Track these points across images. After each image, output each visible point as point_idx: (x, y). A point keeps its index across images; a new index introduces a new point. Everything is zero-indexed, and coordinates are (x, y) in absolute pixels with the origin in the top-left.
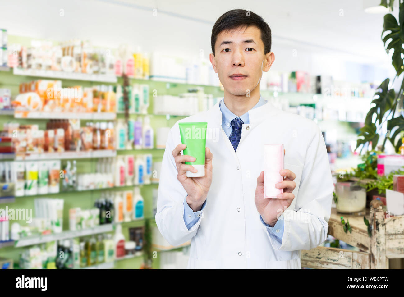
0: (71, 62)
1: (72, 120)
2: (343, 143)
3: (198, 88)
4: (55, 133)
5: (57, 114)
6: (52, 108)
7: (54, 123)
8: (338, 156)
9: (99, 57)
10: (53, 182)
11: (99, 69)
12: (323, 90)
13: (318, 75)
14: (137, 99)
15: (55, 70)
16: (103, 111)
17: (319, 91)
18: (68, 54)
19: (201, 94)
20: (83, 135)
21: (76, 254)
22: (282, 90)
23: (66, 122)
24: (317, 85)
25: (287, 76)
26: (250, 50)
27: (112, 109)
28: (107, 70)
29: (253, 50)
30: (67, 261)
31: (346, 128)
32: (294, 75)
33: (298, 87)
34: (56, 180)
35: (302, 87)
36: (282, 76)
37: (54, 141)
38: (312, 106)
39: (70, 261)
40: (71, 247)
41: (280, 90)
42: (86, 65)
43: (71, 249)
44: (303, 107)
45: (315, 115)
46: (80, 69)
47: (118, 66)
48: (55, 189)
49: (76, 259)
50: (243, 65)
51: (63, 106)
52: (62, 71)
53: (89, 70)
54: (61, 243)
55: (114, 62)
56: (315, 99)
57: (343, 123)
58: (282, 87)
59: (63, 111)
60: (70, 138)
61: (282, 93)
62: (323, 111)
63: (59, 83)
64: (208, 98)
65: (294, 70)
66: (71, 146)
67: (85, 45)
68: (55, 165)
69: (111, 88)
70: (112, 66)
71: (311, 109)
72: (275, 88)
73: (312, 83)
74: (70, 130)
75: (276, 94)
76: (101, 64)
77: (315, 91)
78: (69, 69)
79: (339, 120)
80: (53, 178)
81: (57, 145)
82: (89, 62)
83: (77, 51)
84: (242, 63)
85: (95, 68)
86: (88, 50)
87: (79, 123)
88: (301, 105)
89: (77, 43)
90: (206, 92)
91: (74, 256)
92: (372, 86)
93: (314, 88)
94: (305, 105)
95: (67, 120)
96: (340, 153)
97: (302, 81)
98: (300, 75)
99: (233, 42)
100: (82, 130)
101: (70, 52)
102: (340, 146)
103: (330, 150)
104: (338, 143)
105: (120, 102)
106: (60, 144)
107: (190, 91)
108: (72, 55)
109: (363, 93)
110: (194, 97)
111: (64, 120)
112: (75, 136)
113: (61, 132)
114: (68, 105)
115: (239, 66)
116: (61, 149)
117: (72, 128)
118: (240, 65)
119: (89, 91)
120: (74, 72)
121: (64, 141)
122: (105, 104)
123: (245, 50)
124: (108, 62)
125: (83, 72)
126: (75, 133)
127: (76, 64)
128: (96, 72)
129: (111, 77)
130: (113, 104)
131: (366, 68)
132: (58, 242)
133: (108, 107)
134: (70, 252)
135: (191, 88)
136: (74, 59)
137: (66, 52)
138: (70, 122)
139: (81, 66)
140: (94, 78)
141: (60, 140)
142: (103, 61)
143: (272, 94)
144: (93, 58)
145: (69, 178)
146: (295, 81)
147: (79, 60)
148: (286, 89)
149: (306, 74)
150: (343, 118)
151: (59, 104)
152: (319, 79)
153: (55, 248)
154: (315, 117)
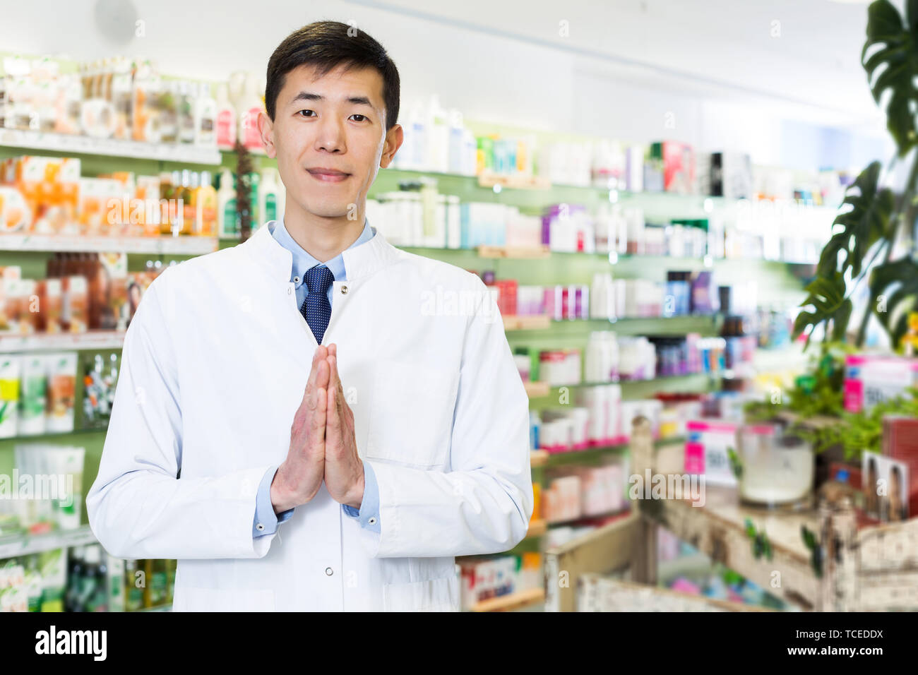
0: (105, 114)
1: (105, 254)
2: (773, 313)
3: (423, 180)
4: (65, 287)
5: (70, 241)
6: (57, 226)
7: (65, 260)
8: (760, 345)
9: (177, 103)
10: (59, 407)
11: (177, 130)
12: (727, 188)
13: (716, 150)
14: (271, 206)
15: (64, 133)
16: (186, 233)
17: (716, 190)
18: (99, 94)
19: (431, 194)
20: (135, 291)
21: (116, 579)
22: (628, 187)
23: (92, 258)
24: (712, 175)
25: (640, 152)
26: (359, 118)
27: (207, 230)
28: (197, 133)
29: (364, 119)
30: (92, 597)
31: (780, 277)
32: (657, 150)
33: (667, 179)
34: (65, 401)
35: (678, 181)
36: (628, 154)
37: (60, 305)
38: (700, 224)
39: (100, 597)
40: (103, 562)
41: (622, 185)
42: (142, 122)
43: (103, 569)
44: (678, 227)
45: (707, 246)
46: (127, 132)
47: (225, 125)
48: (63, 422)
49: (116, 592)
50: (342, 152)
51: (85, 222)
52: (83, 134)
53: (151, 134)
54: (78, 554)
55: (214, 115)
56: (709, 208)
57: (773, 265)
58: (628, 180)
59: (84, 232)
60: (101, 298)
61: (627, 193)
62: (725, 236)
63: (75, 164)
64: (447, 204)
65: (657, 138)
66: (103, 319)
67: (142, 72)
68: (63, 363)
69: (206, 178)
70: (208, 125)
71: (697, 232)
72: (612, 182)
73: (702, 169)
74: (103, 280)
75: (614, 196)
76: (181, 119)
77: (707, 190)
78: (101, 131)
79: (764, 259)
80: (58, 396)
81: (68, 316)
82: (151, 115)
83: (121, 86)
84: (341, 148)
85: (167, 129)
86: (149, 85)
87: (123, 261)
88: (674, 222)
89: (122, 66)
90: (443, 191)
91: (110, 585)
92: (843, 179)
93: (706, 183)
94: (684, 223)
95: (96, 255)
96: (764, 338)
97: (677, 166)
98: (671, 151)
99: (324, 98)
100: (132, 279)
101: (104, 88)
102: (766, 321)
103: (742, 331)
104: (760, 312)
105: (227, 213)
106: (76, 315)
107: (403, 188)
108: (109, 97)
109: (822, 195)
110: (413, 201)
111: (87, 255)
112: (115, 294)
113: (78, 285)
114: (96, 220)
115: (335, 153)
116: (79, 326)
117: (107, 275)
118: (336, 151)
119: (151, 184)
120: (112, 137)
121: (85, 306)
122: (189, 217)
123: (349, 118)
124: (198, 115)
125: (136, 138)
126: (115, 286)
127: (117, 119)
128: (169, 139)
129: (207, 150)
130: (210, 218)
131: (831, 136)
132: (71, 551)
133: (200, 224)
134: (100, 577)
135: (406, 181)
136: (112, 108)
137: (95, 89)
138: (103, 259)
139: (129, 123)
140: (163, 153)
141: (76, 304)
142: (187, 112)
143: (604, 195)
144: (162, 103)
145: (100, 396)
146: (661, 166)
147: (127, 107)
148: (637, 184)
149: (687, 148)
150: (773, 253)
151: (75, 216)
152: (717, 160)
153: (61, 564)
154: (707, 252)
